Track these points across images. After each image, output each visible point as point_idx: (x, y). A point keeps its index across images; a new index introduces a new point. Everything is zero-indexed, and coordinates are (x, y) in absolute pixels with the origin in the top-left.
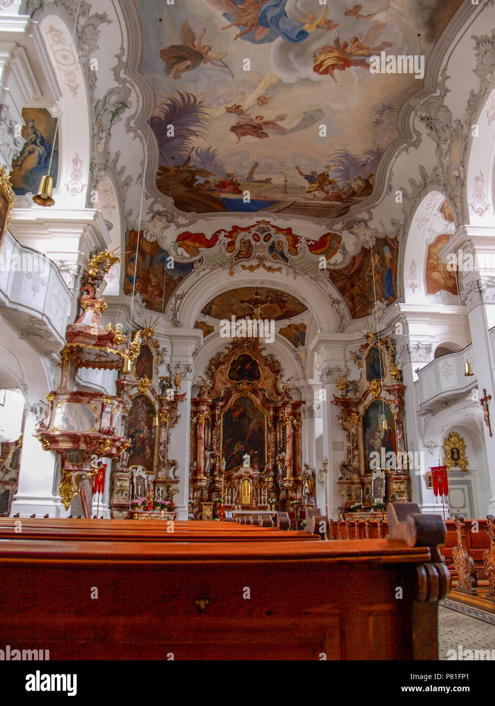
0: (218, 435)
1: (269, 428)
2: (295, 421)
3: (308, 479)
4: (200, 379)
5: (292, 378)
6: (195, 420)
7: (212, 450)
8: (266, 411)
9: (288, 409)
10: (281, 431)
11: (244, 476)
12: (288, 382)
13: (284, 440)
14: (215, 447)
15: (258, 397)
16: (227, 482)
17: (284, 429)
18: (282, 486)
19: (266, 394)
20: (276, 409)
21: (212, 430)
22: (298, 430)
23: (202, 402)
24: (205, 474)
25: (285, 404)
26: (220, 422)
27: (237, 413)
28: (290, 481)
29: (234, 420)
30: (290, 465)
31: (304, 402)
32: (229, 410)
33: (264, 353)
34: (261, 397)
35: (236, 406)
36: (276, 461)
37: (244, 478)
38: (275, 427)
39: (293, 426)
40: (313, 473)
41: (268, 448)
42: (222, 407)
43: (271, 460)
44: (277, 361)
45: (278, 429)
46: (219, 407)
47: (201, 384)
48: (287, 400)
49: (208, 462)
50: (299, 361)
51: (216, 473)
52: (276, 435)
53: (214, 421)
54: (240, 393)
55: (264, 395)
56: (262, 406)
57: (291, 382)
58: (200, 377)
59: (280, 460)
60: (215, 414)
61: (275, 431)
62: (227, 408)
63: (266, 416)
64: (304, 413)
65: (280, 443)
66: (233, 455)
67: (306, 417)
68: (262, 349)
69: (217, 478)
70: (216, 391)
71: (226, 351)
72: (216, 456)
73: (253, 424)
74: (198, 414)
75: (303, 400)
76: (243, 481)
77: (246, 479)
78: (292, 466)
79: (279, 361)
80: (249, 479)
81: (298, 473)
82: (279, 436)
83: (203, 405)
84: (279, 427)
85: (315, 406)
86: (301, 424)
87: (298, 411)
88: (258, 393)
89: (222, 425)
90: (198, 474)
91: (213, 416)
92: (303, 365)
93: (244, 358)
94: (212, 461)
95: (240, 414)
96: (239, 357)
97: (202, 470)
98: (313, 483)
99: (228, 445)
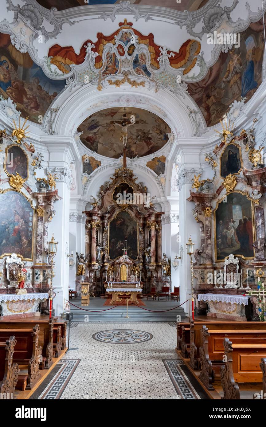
0: (106, 236)
1: (140, 232)
2: (157, 226)
3: (165, 264)
4: (92, 198)
5: (155, 196)
6: (89, 226)
7: (102, 246)
8: (138, 220)
9: (153, 218)
10: (148, 233)
11: (122, 263)
12: (153, 200)
13: (150, 239)
14: (104, 244)
15: (132, 211)
16: (111, 267)
17: (150, 232)
18: (148, 269)
19: (138, 209)
20: (145, 219)
21: (103, 233)
22: (159, 232)
23: (94, 213)
24: (97, 261)
25: (150, 215)
26: (107, 228)
27: (119, 222)
28: (153, 266)
29: (117, 226)
31: (164, 213)
32: (114, 220)
33: (137, 182)
34: (135, 212)
35: (118, 217)
36: (144, 253)
37: (123, 264)
38: (144, 231)
39: (156, 230)
40: (169, 260)
41: (139, 244)
42: (109, 218)
43: (141, 252)
44: (145, 187)
45: (146, 232)
46: (107, 218)
47: (93, 202)
48: (152, 212)
49: (99, 253)
50: (160, 185)
51: (105, 260)
52: (145, 236)
53: (103, 227)
54: (121, 209)
55: (137, 210)
56: (135, 218)
57: (155, 199)
58: (92, 197)
59: (147, 252)
60: (104, 223)
61: (144, 233)
62: (112, 219)
63: (138, 224)
64: (164, 221)
65: (147, 241)
66: (116, 249)
67: (165, 223)
68: (136, 179)
69: (106, 264)
70: (105, 208)
71: (111, 181)
72: (105, 250)
73: (130, 229)
74: (92, 222)
75: (163, 211)
76: (122, 266)
77: (123, 265)
78: (155, 256)
79: (147, 187)
80: (126, 264)
81: (159, 260)
82: (147, 236)
83: (95, 216)
84: (147, 231)
85: (171, 215)
86: (162, 228)
87: (159, 219)
88: (133, 209)
89: (109, 230)
90: (92, 261)
91: (103, 224)
92: (163, 188)
93: (123, 185)
94: (102, 253)
95: (121, 223)
96: (120, 185)
97: (95, 259)
98: (169, 267)
99: (113, 243)
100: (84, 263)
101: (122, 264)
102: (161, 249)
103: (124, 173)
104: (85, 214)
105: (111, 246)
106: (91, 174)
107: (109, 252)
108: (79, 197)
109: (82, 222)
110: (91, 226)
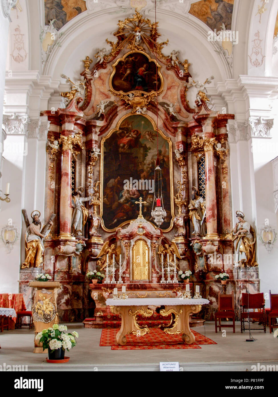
0: (96, 173)
1: (176, 162)
2: (219, 145)
3: (243, 238)
4: (64, 81)
5: (212, 78)
6: (55, 146)
7: (86, 195)
8: (170, 136)
9: (208, 127)
10: (196, 166)
11: (137, 234)
12: (207, 86)
13: (199, 179)
14: (91, 191)
15: (156, 114)
16: (110, 246)
17: (200, 163)
18: (200, 250)
19: (171, 110)
20: (187, 132)
21: (87, 164)
22: (223, 162)
23: (68, 116)
24: (74, 231)
25: (200, 121)
26: (98, 151)
27: (126, 140)
28: (212, 241)
29: (121, 150)
30: (213, 216)
31: (233, 117)
32: (114, 136)
33: (166, 51)
34: (163, 116)
35: (124, 129)
36: (188, 211)
37: (138, 237)
38: (185, 159)
39: (216, 156)
40: (251, 228)
41: (176, 192)
42: (103, 130)
43: (180, 210)
44: (186, 62)
45: (190, 163)
46: (98, 130)
47: (67, 90)
48: (206, 113)
49: (79, 214)
50: (222, 55)
51: (93, 231)
52: (187, 172)
53: (89, 150)
54: (130, 110)
55: (167, 112)
56: (163, 130)
57: (211, 85)
58: (64, 77)
59: (195, 209)
60: (91, 140)
61: (186, 165)
62: (109, 134)
63: (170, 144)
64: (234, 134)
65: (194, 184)
66: (120, 205)
67: (237, 138)
68: (163, 44)
69: (95, 240)
70: (93, 107)
71: (108, 48)
72: (93, 205)
73: (151, 156)
74: (62, 136)
75: (230, 113)
76: (136, 242)
77: (140, 239)
78: (216, 218)
79: (189, 62)
80: (146, 239)
81: (224, 228)
82: (193, 173)
83: (69, 122)
84: (192, 160)
85: (252, 120)
86: (229, 151)
87: (223, 131)
88: (159, 110)
89: (102, 157)
90: (61, 232)
91: (88, 144)
92: (230, 60)
93: (136, 58)
94: (86, 212)
95: (130, 141)
96: (128, 57)
97: (69, 226)
98: (251, 243)
99: (112, 188)
100: (41, 237)
101: (135, 239)
102: (231, 202)
103: (138, 29)
104: (46, 118)
105: (107, 197)
106: (63, 29)
107: (101, 210)
108: (34, 76)
109: (38, 136)
110: (61, 145)
